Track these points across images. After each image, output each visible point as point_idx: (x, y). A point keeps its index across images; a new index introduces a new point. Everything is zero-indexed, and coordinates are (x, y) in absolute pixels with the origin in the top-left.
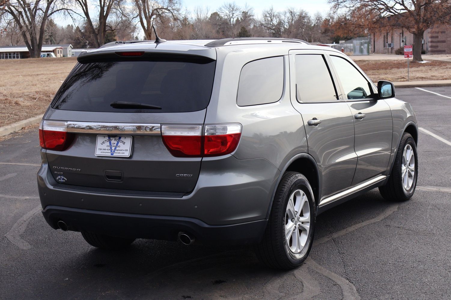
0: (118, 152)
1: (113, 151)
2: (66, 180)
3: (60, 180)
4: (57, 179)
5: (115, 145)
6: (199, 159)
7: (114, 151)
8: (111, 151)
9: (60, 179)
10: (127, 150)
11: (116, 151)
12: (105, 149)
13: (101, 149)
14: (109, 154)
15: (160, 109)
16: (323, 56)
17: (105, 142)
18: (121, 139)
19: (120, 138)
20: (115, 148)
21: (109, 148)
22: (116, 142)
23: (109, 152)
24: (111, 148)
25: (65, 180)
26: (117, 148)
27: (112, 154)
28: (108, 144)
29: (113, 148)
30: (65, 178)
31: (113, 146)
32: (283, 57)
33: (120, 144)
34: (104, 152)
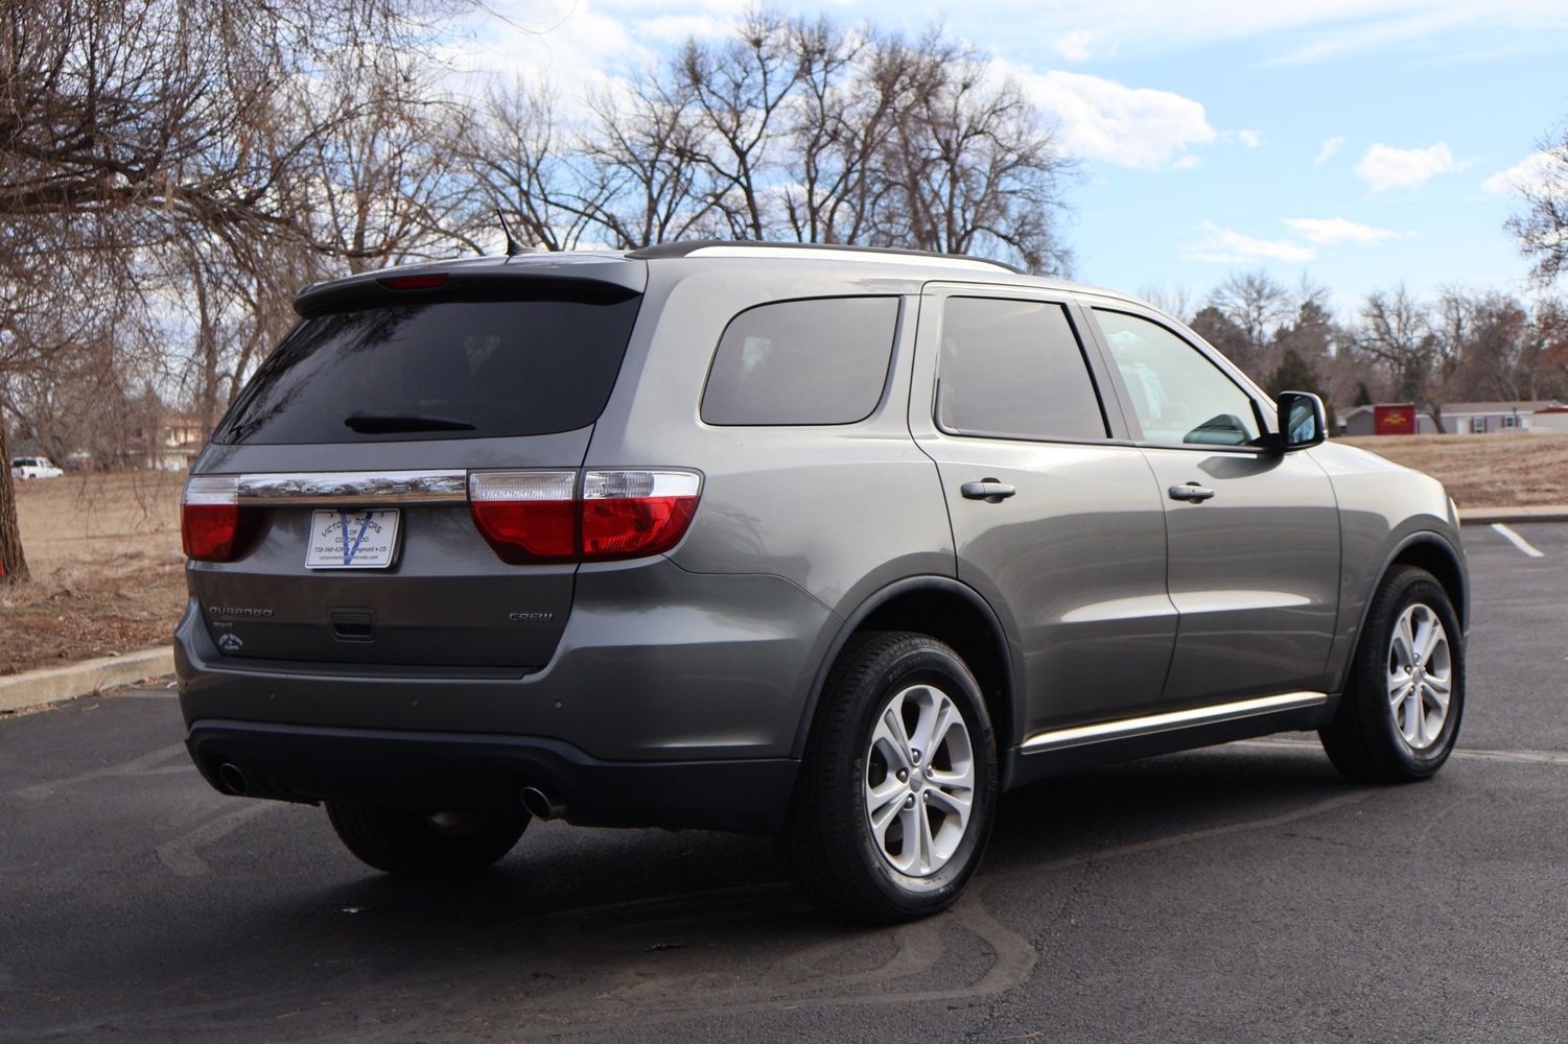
0: (363, 554)
1: (350, 552)
2: (241, 643)
3: (227, 647)
4: (221, 642)
5: (356, 536)
6: (569, 569)
7: (353, 553)
8: (346, 554)
9: (226, 643)
10: (384, 549)
11: (357, 554)
12: (330, 550)
13: (321, 550)
14: (339, 563)
15: (470, 428)
16: (1064, 307)
17: (332, 528)
18: (372, 519)
19: (369, 516)
20: (357, 545)
21: (341, 545)
22: (359, 528)
23: (339, 558)
24: (346, 545)
25: (237, 644)
26: (361, 545)
28: (339, 533)
29: (351, 545)
30: (238, 640)
31: (353, 539)
32: (896, 300)
33: (369, 532)
34: (327, 558)
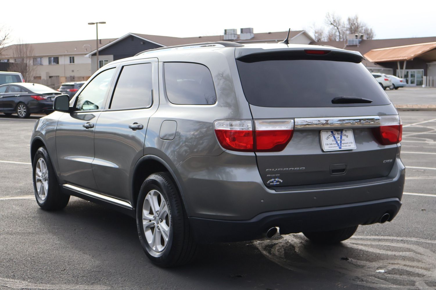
0: (345, 145)
1: (339, 144)
2: (282, 181)
3: (272, 184)
4: (269, 182)
5: (339, 139)
6: (395, 146)
7: (341, 145)
8: (338, 145)
9: (272, 182)
10: (352, 143)
11: (342, 145)
12: (332, 144)
13: (328, 144)
14: (337, 149)
17: (329, 137)
18: (343, 133)
20: (341, 142)
21: (335, 142)
22: (339, 136)
23: (336, 147)
24: (337, 142)
25: (280, 182)
26: (343, 142)
27: (340, 148)
28: (332, 138)
29: (339, 142)
30: (280, 180)
31: (339, 140)
33: (343, 137)
34: (331, 147)
